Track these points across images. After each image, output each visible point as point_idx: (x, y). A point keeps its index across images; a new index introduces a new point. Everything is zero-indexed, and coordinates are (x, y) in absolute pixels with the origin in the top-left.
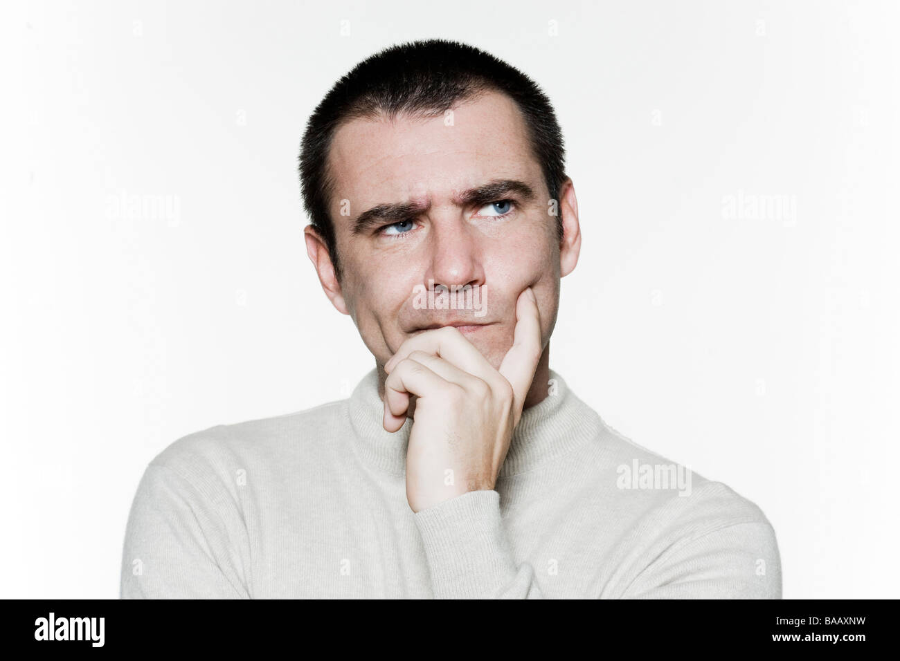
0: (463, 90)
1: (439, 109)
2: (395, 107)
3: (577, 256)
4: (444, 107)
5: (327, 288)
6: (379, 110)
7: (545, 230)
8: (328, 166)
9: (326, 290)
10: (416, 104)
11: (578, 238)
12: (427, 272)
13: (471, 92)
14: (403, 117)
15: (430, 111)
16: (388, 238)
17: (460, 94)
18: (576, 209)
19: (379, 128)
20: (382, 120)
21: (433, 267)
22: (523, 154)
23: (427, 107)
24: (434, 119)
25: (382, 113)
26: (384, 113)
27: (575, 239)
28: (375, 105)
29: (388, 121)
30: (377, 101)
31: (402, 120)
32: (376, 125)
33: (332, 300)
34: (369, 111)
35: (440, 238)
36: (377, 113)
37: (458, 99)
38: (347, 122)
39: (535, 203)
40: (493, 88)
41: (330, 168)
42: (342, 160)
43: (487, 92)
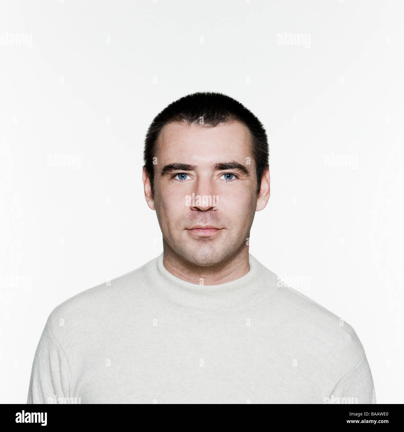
0: (224, 119)
1: (211, 125)
2: (191, 121)
3: (267, 202)
4: (215, 125)
5: (147, 195)
6: (185, 120)
7: (250, 190)
8: (157, 141)
9: (146, 196)
13: (228, 120)
16: (177, 181)
17: (223, 120)
19: (182, 129)
20: (185, 125)
22: (247, 153)
24: (208, 129)
25: (185, 122)
26: (186, 122)
27: (267, 195)
28: (183, 118)
30: (184, 116)
31: (194, 127)
32: (181, 127)
33: (147, 201)
34: (180, 119)
35: (200, 185)
36: (183, 122)
37: (222, 122)
38: (170, 123)
39: (249, 177)
40: (239, 121)
41: (157, 142)
42: (163, 140)
43: (236, 122)
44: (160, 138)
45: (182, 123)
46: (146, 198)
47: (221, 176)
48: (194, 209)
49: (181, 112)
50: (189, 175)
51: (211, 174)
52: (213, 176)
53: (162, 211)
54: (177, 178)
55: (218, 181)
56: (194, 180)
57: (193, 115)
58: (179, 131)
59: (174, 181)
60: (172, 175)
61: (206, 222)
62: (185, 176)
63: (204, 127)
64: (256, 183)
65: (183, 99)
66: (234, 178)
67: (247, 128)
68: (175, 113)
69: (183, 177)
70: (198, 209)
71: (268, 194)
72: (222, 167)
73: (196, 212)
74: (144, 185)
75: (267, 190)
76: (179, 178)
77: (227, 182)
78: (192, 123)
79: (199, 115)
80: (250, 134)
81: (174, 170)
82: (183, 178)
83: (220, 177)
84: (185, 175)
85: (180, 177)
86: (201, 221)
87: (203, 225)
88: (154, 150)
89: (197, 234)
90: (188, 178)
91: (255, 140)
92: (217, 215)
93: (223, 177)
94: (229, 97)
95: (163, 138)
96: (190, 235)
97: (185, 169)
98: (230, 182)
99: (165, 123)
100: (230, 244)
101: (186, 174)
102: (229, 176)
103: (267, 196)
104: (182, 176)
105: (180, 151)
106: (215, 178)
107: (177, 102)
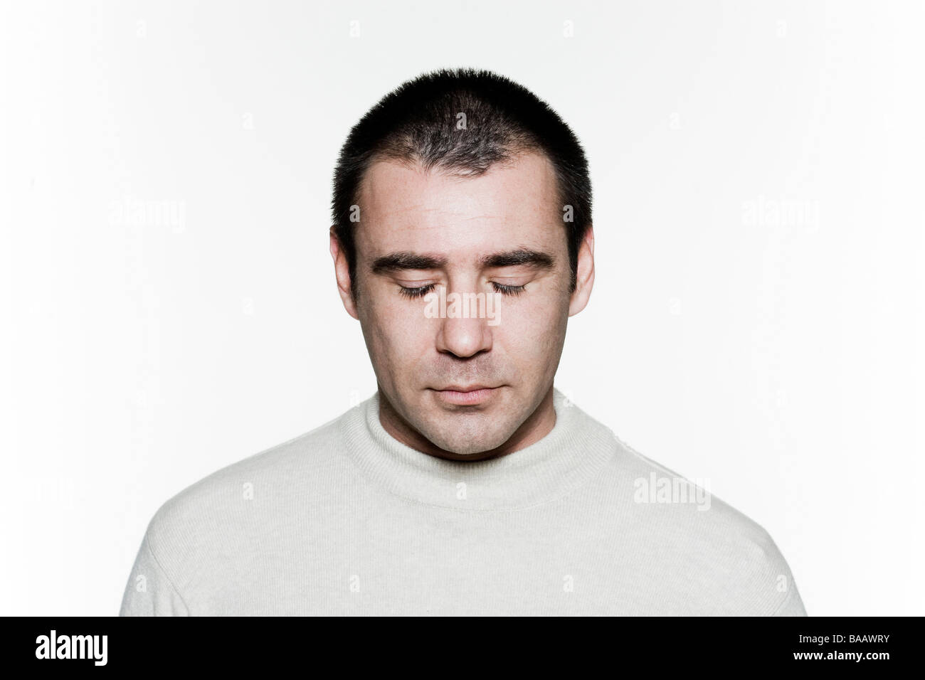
2: (432, 161)
4: (481, 172)
6: (417, 159)
9: (340, 287)
10: (452, 163)
19: (413, 178)
20: (417, 169)
21: (444, 332)
23: (463, 168)
25: (418, 163)
26: (421, 163)
29: (423, 172)
31: (437, 174)
32: (411, 172)
39: (553, 271)
45: (413, 166)
46: (339, 290)
48: (444, 353)
52: (479, 280)
58: (406, 184)
61: (468, 378)
64: (568, 272)
70: (452, 355)
71: (590, 275)
73: (447, 359)
74: (336, 264)
78: (432, 165)
86: (459, 377)
87: (463, 383)
92: (491, 360)
96: (437, 400)
103: (590, 281)
105: (409, 228)
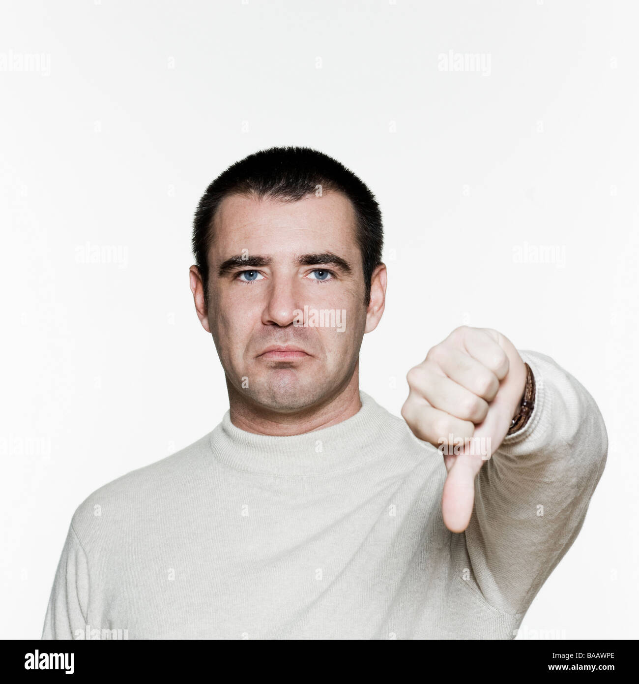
0: (313, 188)
1: (294, 198)
2: (263, 192)
3: (379, 320)
4: (298, 198)
5: (199, 311)
6: (253, 191)
7: (354, 296)
8: (212, 223)
9: (199, 313)
10: (278, 191)
11: (381, 309)
12: (264, 311)
14: (267, 199)
15: (287, 198)
16: (242, 283)
17: (310, 190)
18: (385, 288)
19: (250, 204)
20: (254, 199)
21: (269, 308)
22: (348, 240)
23: (285, 195)
24: (288, 203)
25: (254, 193)
26: (256, 194)
27: (379, 309)
28: (251, 187)
29: (257, 200)
30: (252, 185)
31: (267, 201)
32: (249, 201)
33: (201, 320)
34: (245, 190)
35: (277, 288)
36: (251, 193)
37: (309, 193)
38: (231, 195)
39: (352, 277)
40: (336, 190)
41: (212, 225)
42: (221, 221)
43: (331, 192)
44: (217, 219)
45: (249, 195)
47: (309, 273)
48: (268, 324)
49: (248, 178)
50: (260, 273)
51: (294, 270)
52: (297, 273)
53: (221, 331)
54: (243, 277)
55: (304, 281)
56: (268, 281)
57: (265, 183)
58: (245, 208)
59: (239, 283)
60: (235, 274)
61: (286, 341)
62: (255, 274)
63: (282, 201)
64: (363, 286)
65: (251, 158)
66: (329, 276)
67: (349, 201)
68: (237, 180)
69: (252, 275)
70: (275, 324)
71: (381, 307)
72: (310, 260)
73: (271, 327)
74: (195, 295)
75: (381, 301)
76: (246, 277)
77: (318, 282)
78: (264, 195)
79: (275, 182)
80: (354, 211)
81: (238, 266)
82: (252, 278)
83: (307, 275)
84: (254, 272)
85: (248, 276)
86: (277, 340)
87: (282, 345)
88: (208, 237)
89: (272, 359)
90: (259, 277)
91: (360, 220)
92: (305, 331)
93: (312, 276)
94: (321, 154)
95: (221, 217)
97: (255, 265)
98: (323, 283)
99: (223, 196)
100: (323, 381)
101: (256, 271)
102: (322, 273)
103: (380, 311)
104: (250, 274)
105: (245, 238)
106: (301, 276)
107: (243, 162)
